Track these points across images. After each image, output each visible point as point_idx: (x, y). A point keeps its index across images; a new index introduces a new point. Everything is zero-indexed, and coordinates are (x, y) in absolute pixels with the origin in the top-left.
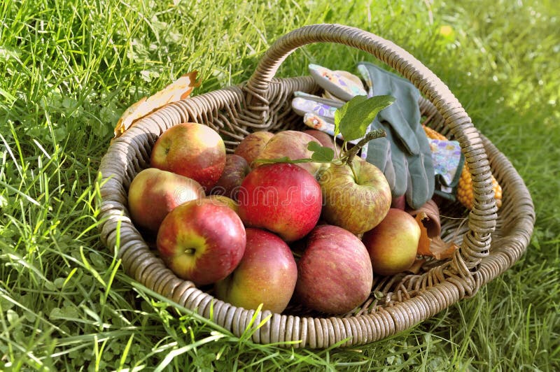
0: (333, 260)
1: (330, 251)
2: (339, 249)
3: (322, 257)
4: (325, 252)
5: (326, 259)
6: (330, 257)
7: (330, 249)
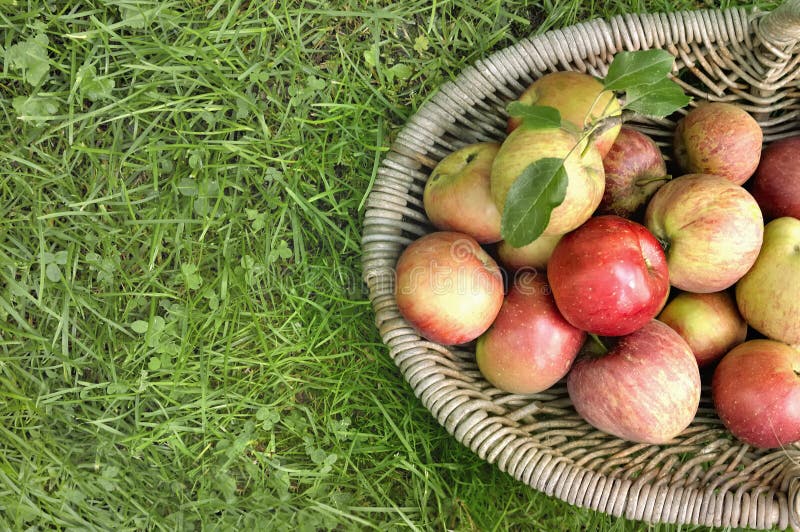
0: (617, 396)
1: (620, 384)
2: (635, 388)
3: (607, 385)
4: (613, 380)
5: (610, 390)
6: (615, 391)
7: (622, 380)
